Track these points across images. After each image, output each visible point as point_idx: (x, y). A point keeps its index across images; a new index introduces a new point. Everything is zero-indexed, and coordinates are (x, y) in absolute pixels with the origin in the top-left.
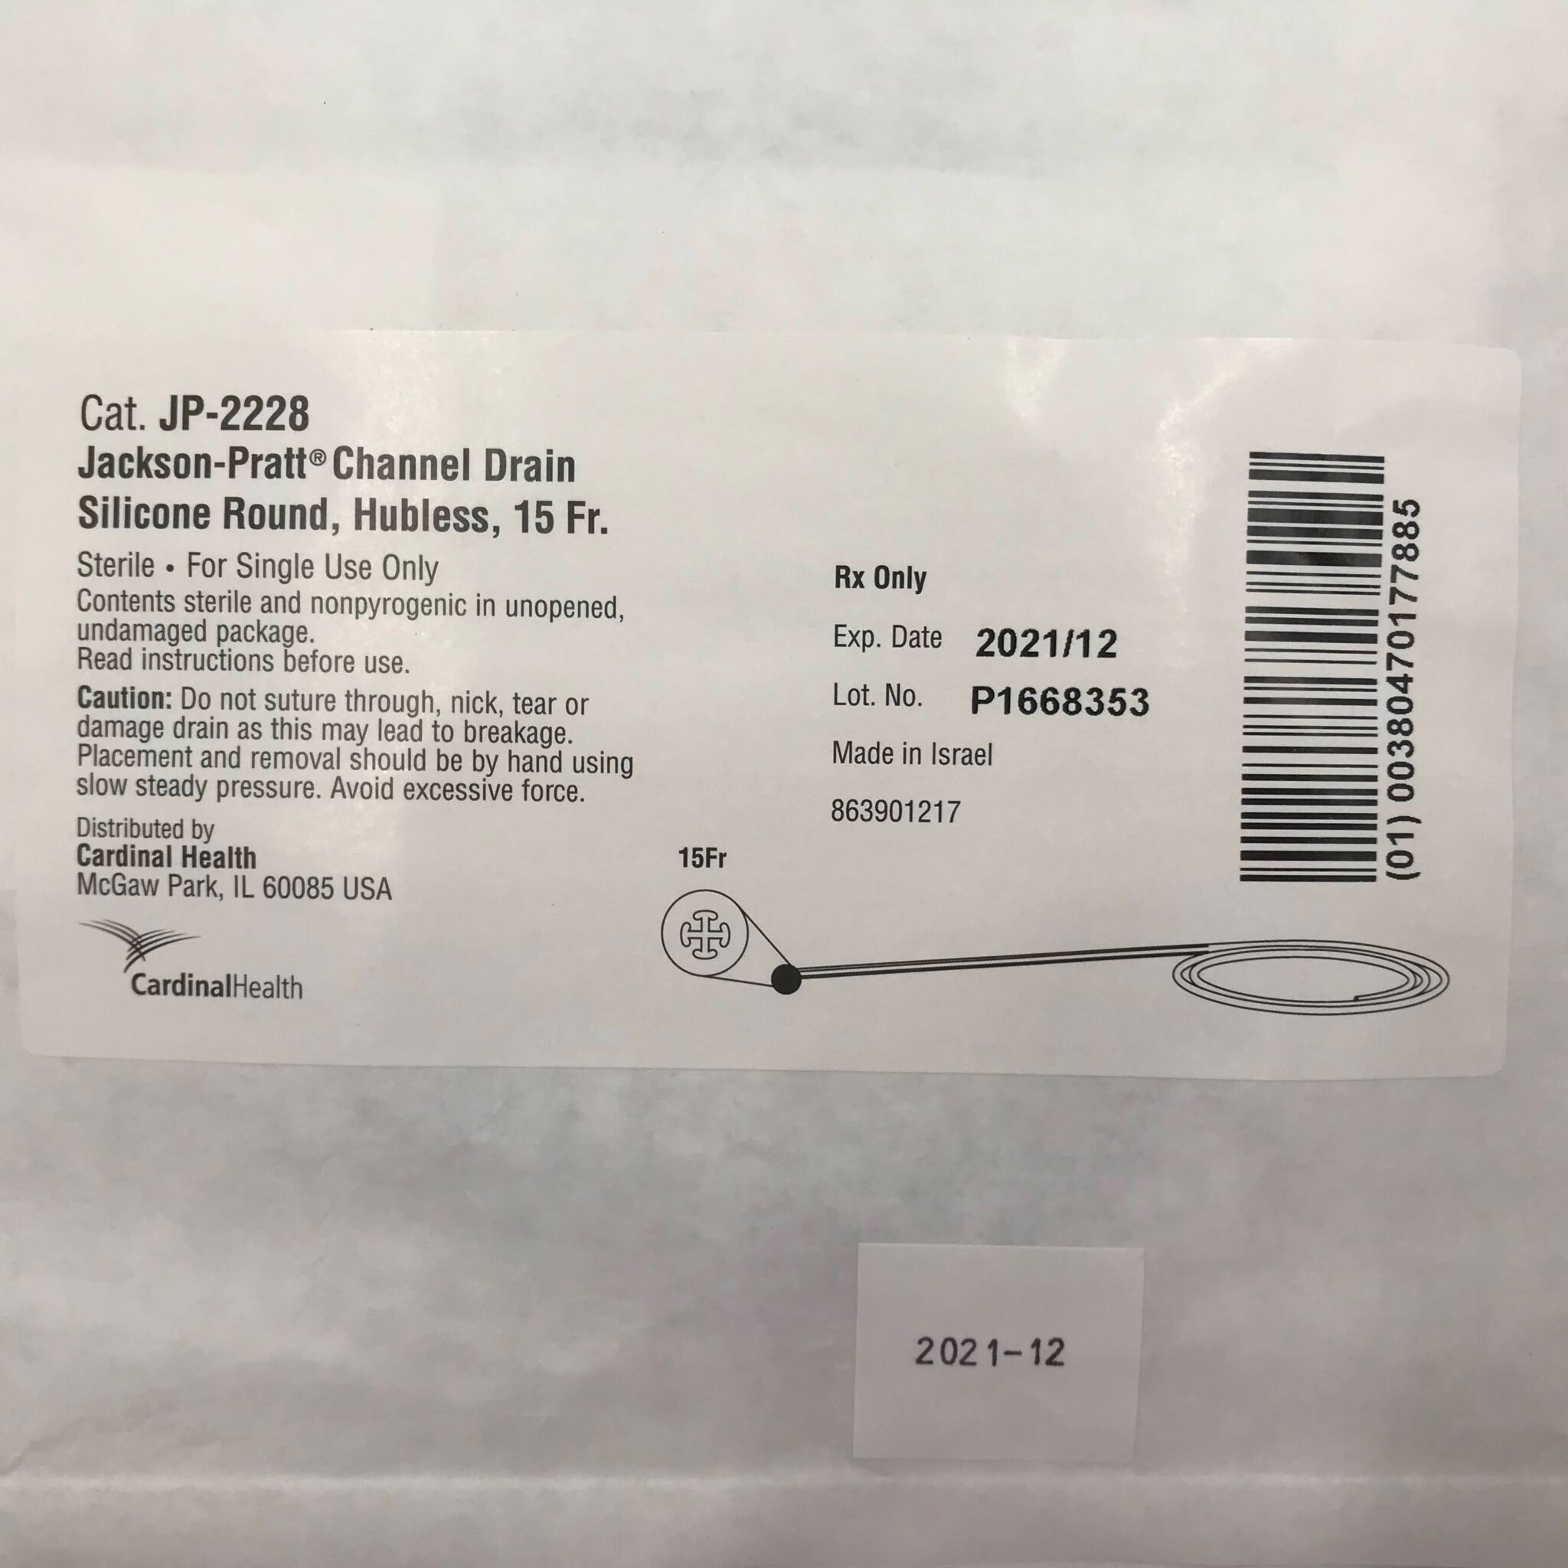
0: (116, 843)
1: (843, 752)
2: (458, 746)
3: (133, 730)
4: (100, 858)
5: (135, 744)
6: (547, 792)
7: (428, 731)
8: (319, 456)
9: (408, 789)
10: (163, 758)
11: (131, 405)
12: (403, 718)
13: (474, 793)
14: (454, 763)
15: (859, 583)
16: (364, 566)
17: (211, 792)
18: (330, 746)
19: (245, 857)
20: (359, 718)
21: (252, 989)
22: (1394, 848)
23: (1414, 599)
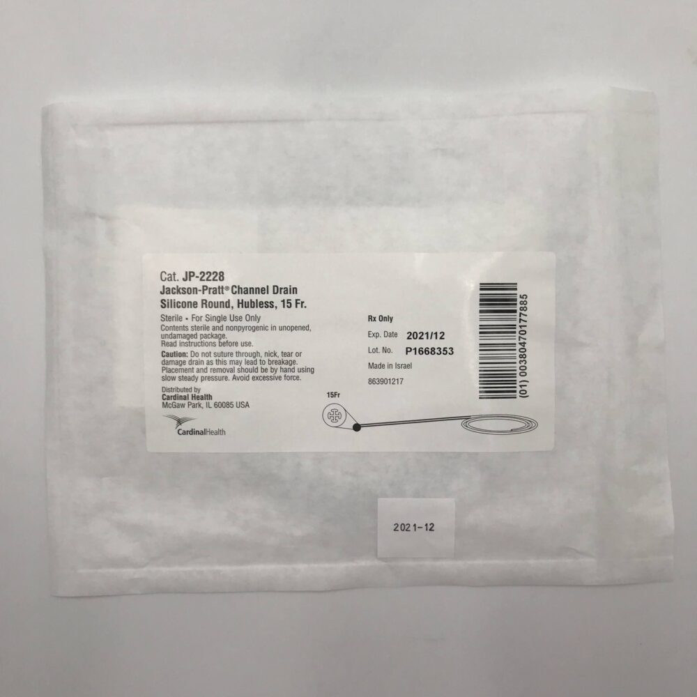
0: (173, 394)
1: (371, 366)
2: (267, 366)
3: (177, 363)
4: (169, 398)
5: (178, 367)
6: (291, 378)
7: (258, 362)
8: (227, 288)
9: (253, 378)
10: (186, 370)
11: (174, 274)
12: (251, 359)
13: (271, 378)
14: (266, 370)
15: (375, 320)
16: (241, 317)
17: (199, 379)
18: (232, 366)
19: (209, 397)
20: (239, 359)
21: (211, 433)
22: (521, 389)
23: (526, 321)
